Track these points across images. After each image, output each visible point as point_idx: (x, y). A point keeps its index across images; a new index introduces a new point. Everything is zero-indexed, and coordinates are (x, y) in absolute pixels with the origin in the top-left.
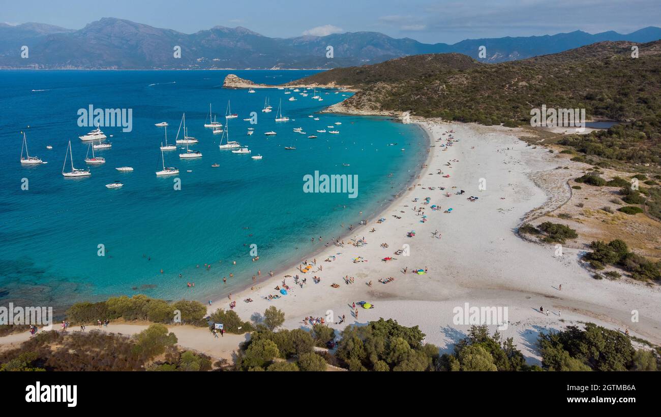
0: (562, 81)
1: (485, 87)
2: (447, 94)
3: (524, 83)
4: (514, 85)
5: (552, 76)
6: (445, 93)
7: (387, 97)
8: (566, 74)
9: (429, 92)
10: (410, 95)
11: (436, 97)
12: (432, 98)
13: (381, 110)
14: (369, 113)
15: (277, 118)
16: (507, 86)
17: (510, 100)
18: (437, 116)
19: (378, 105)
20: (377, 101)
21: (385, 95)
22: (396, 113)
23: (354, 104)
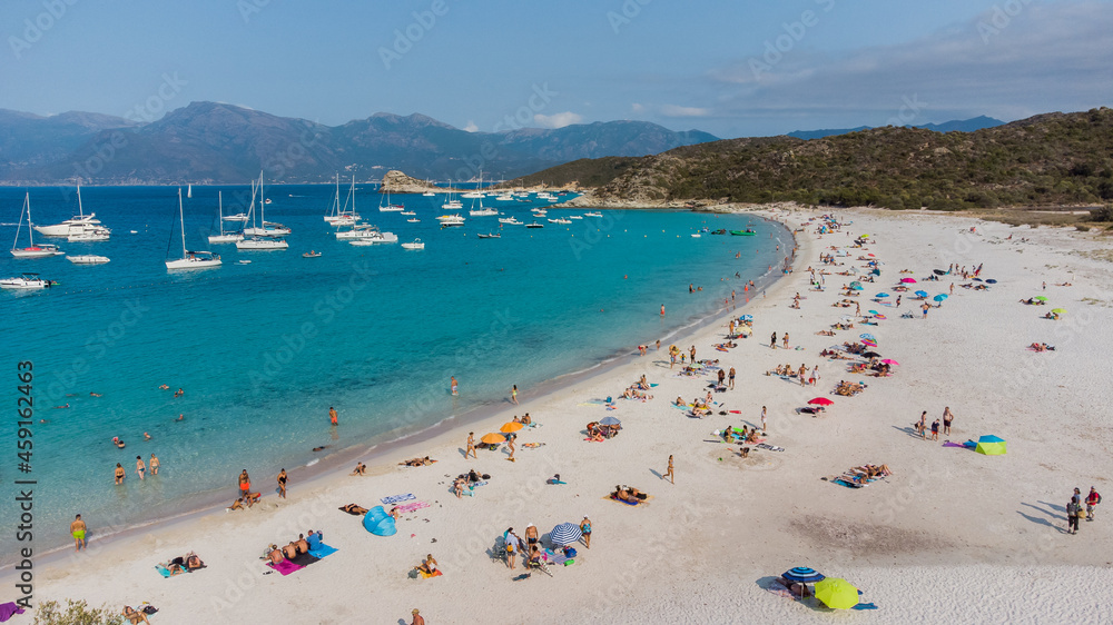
0: (1015, 148)
1: (868, 157)
2: (798, 166)
3: (944, 150)
4: (927, 152)
5: (993, 141)
6: (795, 165)
7: (679, 179)
8: (1020, 137)
9: (761, 165)
10: (725, 172)
11: (776, 173)
12: (770, 174)
13: (670, 199)
14: (647, 206)
15: (474, 210)
16: (912, 154)
17: (923, 176)
18: (787, 199)
19: (663, 191)
20: (660, 183)
21: (675, 175)
22: (700, 202)
23: (617, 191)
